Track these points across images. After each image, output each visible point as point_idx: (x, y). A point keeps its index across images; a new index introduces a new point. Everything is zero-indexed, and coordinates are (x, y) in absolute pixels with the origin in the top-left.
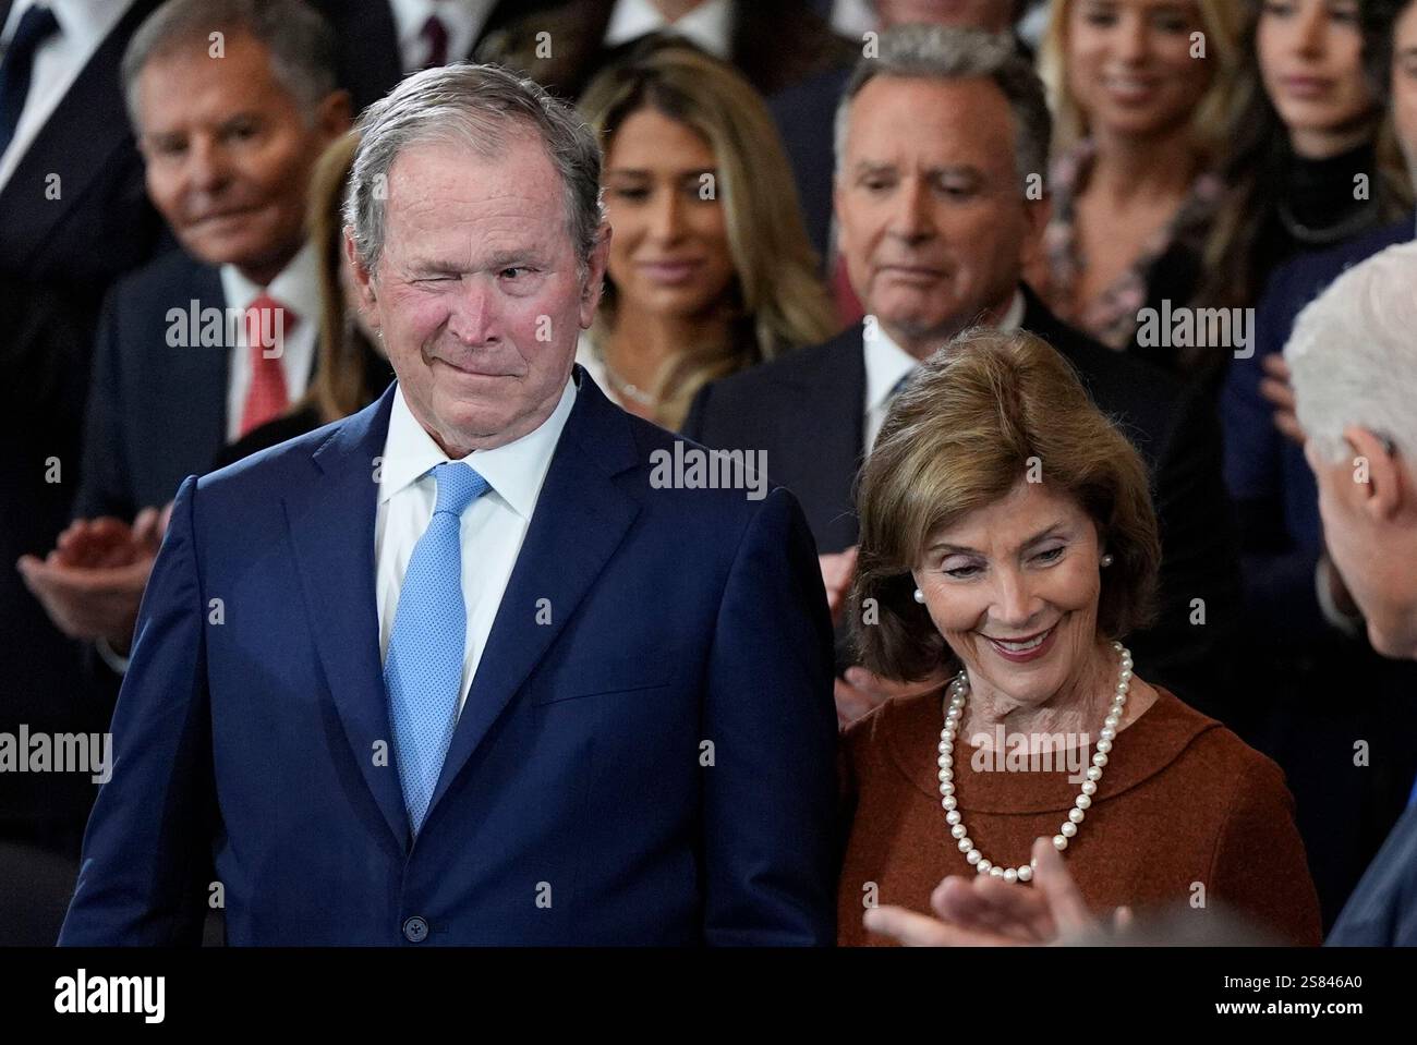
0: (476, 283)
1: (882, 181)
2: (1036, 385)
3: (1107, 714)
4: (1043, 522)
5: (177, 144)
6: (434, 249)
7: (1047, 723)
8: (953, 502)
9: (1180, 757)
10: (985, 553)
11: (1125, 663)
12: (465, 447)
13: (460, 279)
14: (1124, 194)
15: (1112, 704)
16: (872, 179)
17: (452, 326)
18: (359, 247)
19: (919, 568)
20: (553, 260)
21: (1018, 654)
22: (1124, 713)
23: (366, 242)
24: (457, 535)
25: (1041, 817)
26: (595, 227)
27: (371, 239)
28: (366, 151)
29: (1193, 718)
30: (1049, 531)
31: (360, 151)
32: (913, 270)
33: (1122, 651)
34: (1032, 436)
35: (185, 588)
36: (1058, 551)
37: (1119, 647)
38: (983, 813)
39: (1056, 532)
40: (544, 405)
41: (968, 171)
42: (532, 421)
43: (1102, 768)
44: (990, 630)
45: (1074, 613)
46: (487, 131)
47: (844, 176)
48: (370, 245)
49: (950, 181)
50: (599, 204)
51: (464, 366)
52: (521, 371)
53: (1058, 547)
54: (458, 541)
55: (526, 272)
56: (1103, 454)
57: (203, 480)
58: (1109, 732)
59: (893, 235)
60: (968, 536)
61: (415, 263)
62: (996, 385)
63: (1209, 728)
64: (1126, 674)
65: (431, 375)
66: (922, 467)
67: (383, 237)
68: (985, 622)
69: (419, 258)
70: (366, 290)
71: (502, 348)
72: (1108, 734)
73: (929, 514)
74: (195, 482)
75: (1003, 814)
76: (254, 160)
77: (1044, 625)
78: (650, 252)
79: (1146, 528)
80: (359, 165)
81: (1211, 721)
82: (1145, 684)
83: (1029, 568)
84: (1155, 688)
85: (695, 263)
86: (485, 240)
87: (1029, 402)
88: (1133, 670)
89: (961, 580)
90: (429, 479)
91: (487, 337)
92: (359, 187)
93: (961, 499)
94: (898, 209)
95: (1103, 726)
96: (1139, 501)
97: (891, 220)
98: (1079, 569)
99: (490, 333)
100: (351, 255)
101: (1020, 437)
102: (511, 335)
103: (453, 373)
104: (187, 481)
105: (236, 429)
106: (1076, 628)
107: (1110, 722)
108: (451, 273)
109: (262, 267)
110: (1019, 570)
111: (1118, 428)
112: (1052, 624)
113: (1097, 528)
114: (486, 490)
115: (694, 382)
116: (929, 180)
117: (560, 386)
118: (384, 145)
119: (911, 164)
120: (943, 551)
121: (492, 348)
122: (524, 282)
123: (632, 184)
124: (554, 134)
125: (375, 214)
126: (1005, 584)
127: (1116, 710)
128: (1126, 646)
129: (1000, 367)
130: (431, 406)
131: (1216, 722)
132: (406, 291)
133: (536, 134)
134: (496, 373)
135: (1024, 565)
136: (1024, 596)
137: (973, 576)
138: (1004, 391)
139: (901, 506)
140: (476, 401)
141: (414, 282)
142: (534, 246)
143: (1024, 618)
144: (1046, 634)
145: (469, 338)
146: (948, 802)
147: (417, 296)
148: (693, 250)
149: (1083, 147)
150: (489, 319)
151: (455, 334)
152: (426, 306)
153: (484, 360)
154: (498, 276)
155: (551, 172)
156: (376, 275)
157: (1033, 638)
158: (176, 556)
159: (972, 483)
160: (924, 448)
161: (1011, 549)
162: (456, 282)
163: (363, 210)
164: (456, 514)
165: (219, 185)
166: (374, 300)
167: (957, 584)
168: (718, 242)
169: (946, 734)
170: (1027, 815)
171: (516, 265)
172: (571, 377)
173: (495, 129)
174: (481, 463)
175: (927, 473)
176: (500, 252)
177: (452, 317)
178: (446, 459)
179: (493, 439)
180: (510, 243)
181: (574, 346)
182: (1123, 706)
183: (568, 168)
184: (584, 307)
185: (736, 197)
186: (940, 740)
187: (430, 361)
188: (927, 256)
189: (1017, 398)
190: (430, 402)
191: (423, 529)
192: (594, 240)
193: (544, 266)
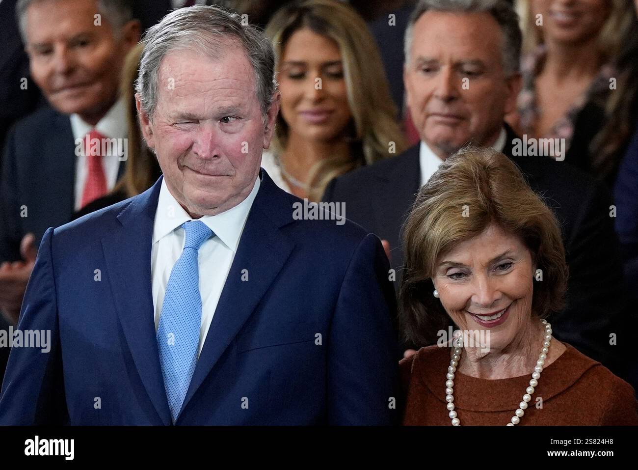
0: (207, 126)
1: (430, 68)
2: (497, 177)
3: (537, 359)
4: (500, 250)
5: (47, 49)
6: (183, 107)
7: (505, 363)
8: (453, 237)
9: (578, 381)
10: (470, 266)
11: (548, 331)
12: (201, 214)
13: (199, 123)
14: (562, 75)
15: (541, 353)
16: (425, 67)
17: (194, 149)
18: (143, 105)
19: (435, 276)
20: (249, 113)
21: (487, 322)
22: (547, 358)
23: (147, 103)
24: (196, 260)
25: (502, 414)
26: (271, 94)
27: (151, 101)
28: (147, 54)
29: (586, 360)
30: (504, 254)
31: (144, 53)
32: (447, 116)
33: (546, 325)
34: (496, 203)
35: (46, 289)
36: (509, 265)
37: (545, 322)
38: (471, 411)
39: (509, 255)
40: (245, 191)
41: (477, 62)
42: (237, 200)
43: (534, 388)
44: (472, 309)
45: (518, 300)
46: (213, 44)
47: (409, 65)
48: (149, 105)
49: (468, 68)
50: (274, 81)
51: (200, 171)
52: (232, 173)
53: (509, 262)
54: (197, 263)
55: (235, 119)
56: (533, 213)
57: (57, 230)
58: (539, 368)
59: (437, 97)
60: (460, 256)
61: (173, 114)
62: (476, 176)
63: (594, 366)
64: (548, 337)
65: (182, 176)
66: (436, 220)
67: (157, 100)
68: (470, 305)
69: (176, 111)
70: (147, 128)
71: (222, 161)
72: (538, 369)
73: (439, 245)
74: (52, 231)
75: (482, 412)
76: (87, 58)
77: (502, 306)
78: (305, 106)
79: (559, 255)
80: (144, 62)
81: (595, 362)
82: (560, 342)
83: (493, 275)
84: (564, 344)
85: (331, 112)
86: (213, 101)
87: (494, 185)
88: (552, 334)
89: (456, 281)
90: (181, 230)
91: (213, 155)
92: (144, 73)
93: (456, 235)
94: (439, 83)
95: (535, 365)
96: (555, 241)
97: (435, 89)
98: (521, 276)
99: (215, 153)
100: (139, 109)
101: (488, 203)
102: (227, 154)
103: (195, 174)
104: (48, 230)
105: (79, 204)
106: (520, 308)
107: (540, 363)
108: (194, 120)
109: (92, 116)
110: (489, 276)
111: (542, 200)
112: (508, 306)
113: (531, 254)
114: (212, 235)
115: (329, 177)
116: (456, 68)
117: (253, 181)
118: (157, 51)
119: (446, 59)
120: (447, 265)
121: (216, 161)
122: (234, 124)
123: (296, 71)
124: (249, 44)
125: (153, 88)
126: (480, 283)
127: (543, 356)
128: (548, 322)
129: (479, 166)
130: (183, 192)
131: (598, 363)
132: (170, 130)
133: (240, 44)
134: (218, 174)
135: (491, 273)
136: (491, 290)
137: (464, 278)
138: (480, 179)
139: (424, 243)
140: (207, 189)
141: (173, 124)
142: (240, 105)
143: (490, 302)
144: (503, 312)
145: (203, 156)
146: (450, 406)
147: (175, 132)
148: (329, 105)
149: (539, 50)
150: (214, 145)
151: (196, 153)
152: (181, 137)
153: (212, 167)
154: (219, 122)
155: (248, 66)
156: (152, 121)
157: (496, 313)
158: (43, 271)
159: (462, 227)
160: (438, 209)
161: (484, 264)
162: (197, 125)
163: (146, 86)
164: (196, 249)
165: (69, 71)
166: (151, 133)
167: (455, 284)
168: (342, 100)
169: (451, 369)
170: (495, 412)
171: (230, 115)
172: (258, 176)
173: (218, 43)
174: (210, 222)
175: (438, 222)
176: (221, 107)
177: (195, 144)
178: (190, 219)
179: (216, 210)
180: (227, 103)
181: (260, 158)
182: (546, 354)
183: (257, 63)
184: (266, 138)
185: (352, 76)
186: (447, 372)
187: (182, 168)
188: (454, 108)
189: (488, 183)
190: (182, 189)
191: (178, 257)
192: (271, 101)
193: (244, 116)
